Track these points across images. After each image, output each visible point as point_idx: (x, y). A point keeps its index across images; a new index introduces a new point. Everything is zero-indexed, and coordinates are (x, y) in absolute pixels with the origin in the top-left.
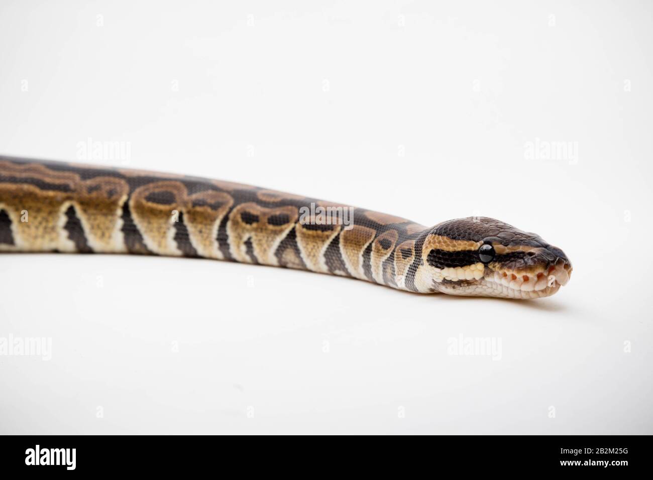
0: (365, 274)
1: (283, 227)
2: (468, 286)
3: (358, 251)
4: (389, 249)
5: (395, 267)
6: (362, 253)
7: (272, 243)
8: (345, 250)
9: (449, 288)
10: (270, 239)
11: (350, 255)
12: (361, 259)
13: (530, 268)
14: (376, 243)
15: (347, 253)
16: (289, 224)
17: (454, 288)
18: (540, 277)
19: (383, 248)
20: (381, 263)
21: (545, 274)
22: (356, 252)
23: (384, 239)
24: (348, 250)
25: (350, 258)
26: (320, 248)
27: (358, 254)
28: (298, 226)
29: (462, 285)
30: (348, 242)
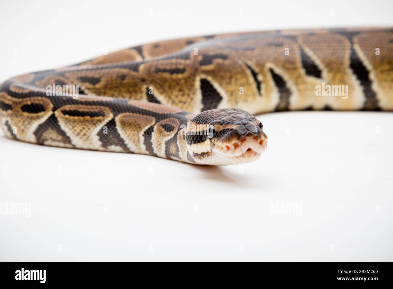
0: (147, 149)
1: (40, 114)
2: (207, 156)
3: (137, 131)
4: (172, 132)
5: (179, 145)
6: (142, 133)
7: (29, 126)
8: (123, 131)
9: (198, 159)
10: (26, 123)
11: (130, 134)
12: (142, 139)
13: (229, 139)
14: (158, 126)
15: (126, 133)
16: (46, 112)
17: (200, 159)
18: (236, 146)
19: (165, 130)
20: (164, 142)
21: (239, 143)
22: (136, 132)
23: (166, 124)
24: (127, 131)
25: (130, 137)
26: (92, 129)
27: (138, 134)
28: (57, 113)
29: (204, 156)
30: (126, 125)
